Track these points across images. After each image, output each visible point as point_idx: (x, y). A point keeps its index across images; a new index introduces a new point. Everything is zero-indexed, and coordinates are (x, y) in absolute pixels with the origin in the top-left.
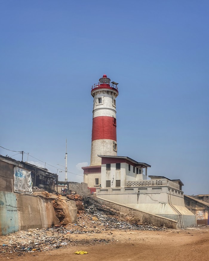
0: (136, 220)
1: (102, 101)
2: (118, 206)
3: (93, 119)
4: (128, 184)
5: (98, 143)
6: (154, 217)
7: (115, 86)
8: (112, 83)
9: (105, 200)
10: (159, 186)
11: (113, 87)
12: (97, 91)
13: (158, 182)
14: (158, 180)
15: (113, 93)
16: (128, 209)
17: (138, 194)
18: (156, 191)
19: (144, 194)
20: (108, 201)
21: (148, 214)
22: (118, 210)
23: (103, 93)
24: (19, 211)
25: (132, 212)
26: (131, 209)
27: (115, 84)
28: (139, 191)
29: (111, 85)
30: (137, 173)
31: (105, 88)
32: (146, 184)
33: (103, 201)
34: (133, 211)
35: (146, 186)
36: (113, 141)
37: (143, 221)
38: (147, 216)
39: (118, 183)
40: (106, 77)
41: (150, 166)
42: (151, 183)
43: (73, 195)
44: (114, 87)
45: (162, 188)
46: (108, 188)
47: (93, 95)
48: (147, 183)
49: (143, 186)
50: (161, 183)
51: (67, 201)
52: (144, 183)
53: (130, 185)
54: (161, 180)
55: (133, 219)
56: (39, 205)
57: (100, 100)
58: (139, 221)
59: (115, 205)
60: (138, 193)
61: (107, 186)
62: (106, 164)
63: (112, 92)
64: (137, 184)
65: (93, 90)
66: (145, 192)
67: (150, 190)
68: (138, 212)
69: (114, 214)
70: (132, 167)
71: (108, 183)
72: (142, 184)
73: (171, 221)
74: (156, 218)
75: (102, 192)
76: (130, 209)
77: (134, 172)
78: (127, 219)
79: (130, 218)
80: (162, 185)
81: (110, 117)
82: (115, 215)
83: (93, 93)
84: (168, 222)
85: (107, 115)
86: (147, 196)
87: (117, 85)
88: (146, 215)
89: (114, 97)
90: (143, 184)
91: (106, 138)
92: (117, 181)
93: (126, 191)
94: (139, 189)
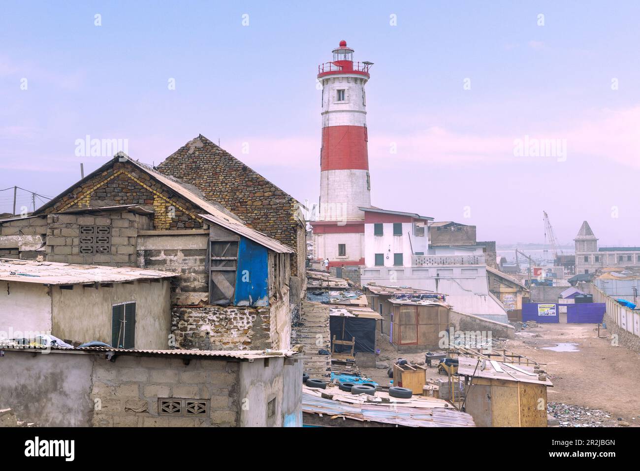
1: (346, 97)
4: (418, 261)
10: (473, 266)
13: (470, 260)
17: (437, 280)
18: (468, 274)
19: (448, 280)
28: (438, 275)
32: (450, 262)
35: (451, 266)
39: (398, 259)
42: (460, 260)
45: (479, 269)
46: (378, 268)
49: (445, 266)
50: (476, 261)
53: (421, 262)
54: (477, 255)
60: (436, 278)
61: (376, 264)
62: (375, 225)
64: (434, 263)
66: (450, 275)
67: (457, 272)
72: (442, 262)
73: (506, 327)
74: (483, 323)
75: (369, 275)
80: (477, 264)
84: (500, 329)
86: (454, 283)
88: (464, 318)
90: (445, 262)
92: (395, 255)
93: (415, 273)
94: (437, 270)
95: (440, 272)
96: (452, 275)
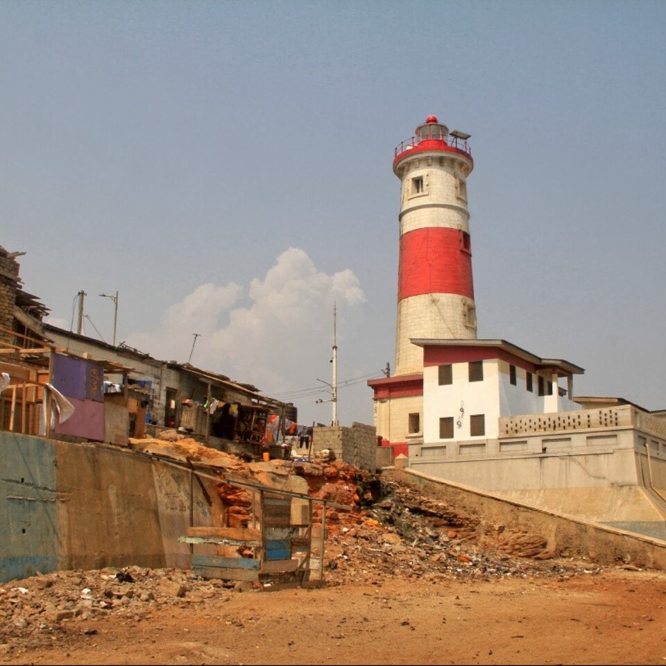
0: (532, 544)
1: (425, 187)
2: (475, 499)
3: (402, 237)
4: (510, 425)
5: (417, 305)
6: (593, 531)
7: (460, 144)
8: (452, 134)
9: (434, 478)
10: (608, 428)
11: (454, 145)
12: (409, 159)
13: (603, 417)
14: (605, 410)
15: (456, 164)
16: (507, 508)
17: (542, 459)
19: (562, 458)
20: (443, 484)
21: (575, 522)
22: (474, 512)
23: (428, 162)
24: (63, 502)
25: (522, 516)
26: (517, 505)
27: (461, 138)
28: (544, 450)
29: (450, 140)
30: (541, 393)
31: (431, 149)
32: (566, 424)
33: (427, 482)
34: (524, 514)
35: (567, 431)
36: (460, 297)
37: (558, 545)
38: (573, 530)
39: (478, 424)
40: (435, 120)
41: (581, 371)
42: (584, 419)
43: (319, 464)
44: (460, 147)
45: (620, 434)
46: (444, 441)
47: (400, 172)
48: (571, 421)
49: (557, 432)
50: (614, 420)
51: (278, 478)
52: (561, 422)
53: (514, 428)
54: (614, 409)
55: (522, 540)
56: (153, 487)
57: (418, 182)
58: (544, 545)
59: (465, 495)
60: (540, 455)
61: (442, 436)
62: (439, 367)
63: (453, 161)
64: (537, 427)
65: (398, 159)
66: (565, 450)
67: (579, 442)
68: (538, 518)
69: (461, 525)
70: (521, 373)
71: (447, 426)
72: (552, 425)
73: (651, 543)
74: (603, 536)
75: (428, 456)
76: (512, 507)
77: (530, 388)
78: (505, 542)
79: (515, 535)
80: (616, 424)
81: (451, 230)
82: (463, 529)
83: (398, 166)
84: (638, 548)
85: (442, 225)
86: (573, 464)
87: (468, 140)
88: (565, 525)
89: (461, 175)
90: (557, 424)
91: (441, 291)
92: (473, 417)
93: (504, 448)
94: (543, 441)
95: (548, 445)
96: (568, 450)
